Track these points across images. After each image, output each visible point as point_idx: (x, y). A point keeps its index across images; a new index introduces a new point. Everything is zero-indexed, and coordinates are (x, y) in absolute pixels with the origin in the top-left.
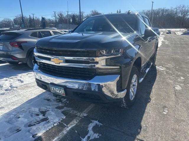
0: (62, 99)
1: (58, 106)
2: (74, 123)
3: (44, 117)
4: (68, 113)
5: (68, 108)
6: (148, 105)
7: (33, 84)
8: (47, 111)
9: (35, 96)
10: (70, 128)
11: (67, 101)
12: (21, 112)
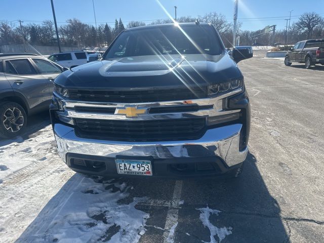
0: (116, 185)
1: (118, 199)
2: (172, 221)
3: (108, 226)
4: (147, 207)
5: (141, 198)
6: (258, 165)
7: (31, 169)
8: (105, 212)
9: (57, 191)
10: (172, 231)
11: (128, 185)
12: (52, 227)
